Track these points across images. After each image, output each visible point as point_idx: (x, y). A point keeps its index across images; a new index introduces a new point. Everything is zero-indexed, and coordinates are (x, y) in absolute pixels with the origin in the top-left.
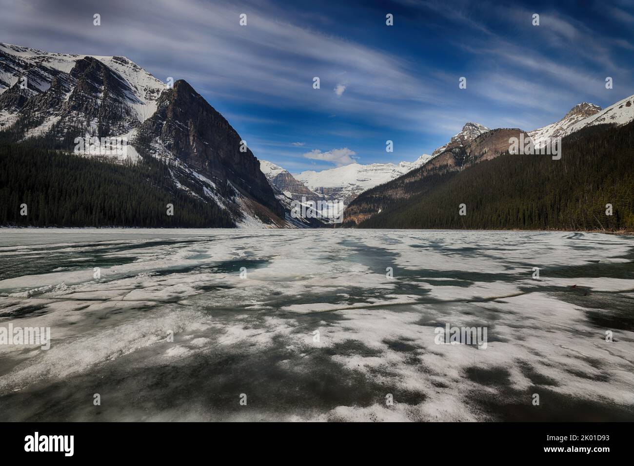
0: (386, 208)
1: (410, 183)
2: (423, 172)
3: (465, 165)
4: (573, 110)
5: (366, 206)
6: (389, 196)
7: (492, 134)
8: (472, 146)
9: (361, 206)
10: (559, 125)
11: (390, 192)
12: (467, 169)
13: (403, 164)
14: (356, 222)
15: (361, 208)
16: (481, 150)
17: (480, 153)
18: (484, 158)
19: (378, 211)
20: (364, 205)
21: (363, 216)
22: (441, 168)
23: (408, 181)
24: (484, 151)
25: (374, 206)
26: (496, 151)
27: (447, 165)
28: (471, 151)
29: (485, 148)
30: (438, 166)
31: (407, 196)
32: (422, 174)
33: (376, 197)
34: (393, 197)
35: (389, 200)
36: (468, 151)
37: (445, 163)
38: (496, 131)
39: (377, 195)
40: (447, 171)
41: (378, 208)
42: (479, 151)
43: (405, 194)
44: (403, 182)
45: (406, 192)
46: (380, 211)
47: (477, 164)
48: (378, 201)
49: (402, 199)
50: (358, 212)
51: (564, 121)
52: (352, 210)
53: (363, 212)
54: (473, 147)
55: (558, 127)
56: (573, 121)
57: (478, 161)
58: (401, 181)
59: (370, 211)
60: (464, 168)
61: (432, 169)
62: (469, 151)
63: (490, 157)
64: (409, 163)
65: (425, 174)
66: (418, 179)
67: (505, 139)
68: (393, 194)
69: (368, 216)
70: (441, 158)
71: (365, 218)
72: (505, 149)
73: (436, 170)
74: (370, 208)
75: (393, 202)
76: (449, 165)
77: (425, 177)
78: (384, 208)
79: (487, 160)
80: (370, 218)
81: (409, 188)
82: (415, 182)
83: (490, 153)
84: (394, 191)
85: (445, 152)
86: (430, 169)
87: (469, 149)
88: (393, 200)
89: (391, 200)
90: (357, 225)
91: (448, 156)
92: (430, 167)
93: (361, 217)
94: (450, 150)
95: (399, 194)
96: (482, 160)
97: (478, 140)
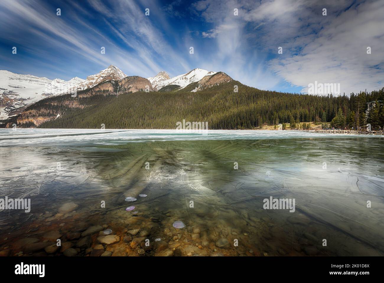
0: (65, 113)
1: (83, 98)
2: (92, 92)
3: (119, 92)
4: (160, 73)
5: (45, 111)
6: (66, 105)
7: (134, 78)
8: (122, 82)
9: (40, 111)
11: (67, 103)
12: (121, 95)
13: (58, 81)
14: (35, 123)
15: (41, 112)
16: (128, 85)
17: (127, 87)
18: (130, 91)
19: (56, 116)
20: (43, 110)
21: (43, 119)
22: (104, 91)
23: (81, 97)
24: (130, 86)
25: (53, 112)
26: (136, 88)
27: (108, 91)
28: (122, 85)
29: (130, 85)
30: (103, 90)
31: (82, 107)
33: (54, 105)
34: (70, 106)
35: (66, 108)
36: (120, 84)
37: (107, 89)
40: (109, 94)
41: (57, 113)
43: (80, 105)
44: (77, 97)
45: (81, 104)
46: (58, 115)
47: (127, 93)
48: (57, 109)
49: (78, 109)
50: (37, 115)
51: (156, 77)
52: (30, 113)
53: (43, 115)
54: (123, 82)
55: (154, 80)
56: (160, 79)
57: (127, 91)
59: (49, 115)
60: (119, 94)
61: (98, 91)
63: (134, 91)
64: (63, 81)
65: (94, 93)
66: (89, 96)
67: (141, 83)
68: (70, 104)
69: (47, 119)
70: (104, 85)
71: (45, 121)
72: (141, 88)
73: (101, 92)
74: (49, 113)
75: (70, 110)
76: (110, 90)
77: (93, 96)
78: (62, 114)
79: (132, 92)
80: (49, 120)
81: (82, 101)
82: (86, 98)
83: (133, 88)
84: (70, 102)
85: (107, 82)
86: (97, 91)
87: (120, 83)
88: (70, 108)
89: (68, 108)
90: (36, 126)
91: (109, 85)
92: (97, 90)
93: (40, 120)
94: (110, 82)
95: (75, 105)
96: (129, 91)
97: (126, 79)
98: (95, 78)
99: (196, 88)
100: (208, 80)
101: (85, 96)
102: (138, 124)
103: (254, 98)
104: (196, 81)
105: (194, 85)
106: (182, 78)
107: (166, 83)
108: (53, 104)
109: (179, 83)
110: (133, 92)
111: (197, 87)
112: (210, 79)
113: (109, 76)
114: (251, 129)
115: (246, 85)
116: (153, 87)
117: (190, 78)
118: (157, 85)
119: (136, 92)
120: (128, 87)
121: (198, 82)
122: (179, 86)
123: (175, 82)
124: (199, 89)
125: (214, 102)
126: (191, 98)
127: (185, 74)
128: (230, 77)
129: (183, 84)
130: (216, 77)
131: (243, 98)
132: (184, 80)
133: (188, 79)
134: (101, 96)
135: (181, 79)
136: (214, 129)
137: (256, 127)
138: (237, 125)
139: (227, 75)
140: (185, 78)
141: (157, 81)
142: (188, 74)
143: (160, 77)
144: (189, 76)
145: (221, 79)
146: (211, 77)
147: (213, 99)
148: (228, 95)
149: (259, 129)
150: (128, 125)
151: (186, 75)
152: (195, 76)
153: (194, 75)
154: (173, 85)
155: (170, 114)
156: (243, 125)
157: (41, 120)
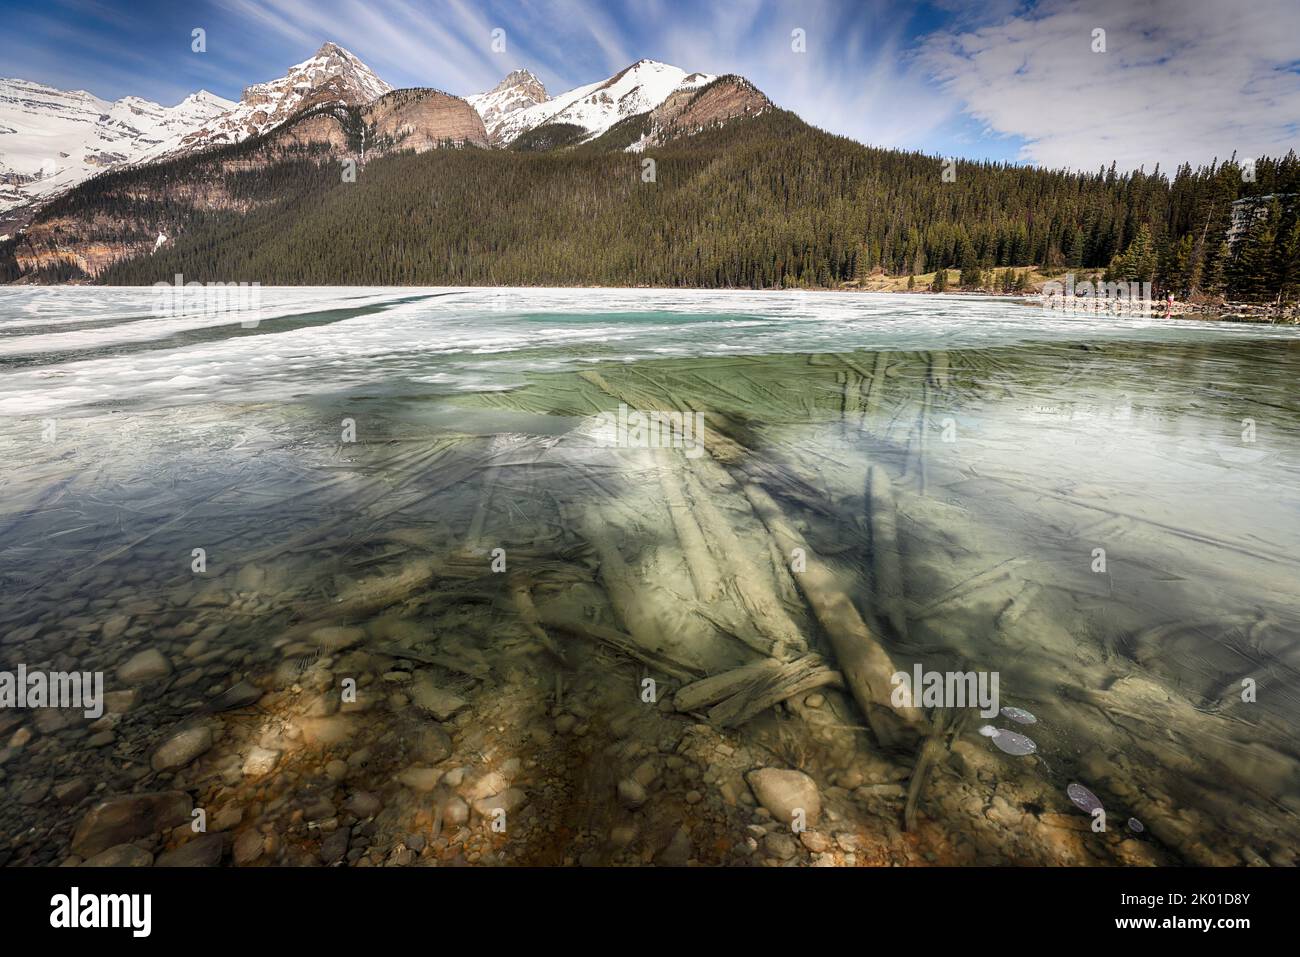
0: (182, 232)
1: (241, 173)
2: (270, 151)
3: (369, 152)
4: (510, 75)
5: (110, 223)
6: (183, 199)
7: (419, 97)
8: (375, 112)
9: (90, 221)
10: (490, 101)
11: (184, 191)
12: (374, 160)
14: (83, 264)
15: (95, 228)
16: (399, 125)
17: (396, 131)
18: (407, 145)
19: (154, 240)
20: (101, 221)
21: (108, 252)
22: (314, 148)
23: (233, 169)
25: (139, 224)
26: (429, 137)
27: (326, 146)
28: (375, 123)
29: (406, 121)
30: (307, 143)
31: (242, 207)
32: (269, 156)
33: (138, 198)
34: (197, 204)
35: (185, 212)
36: (368, 120)
37: (322, 138)
38: (427, 92)
39: (141, 195)
40: (332, 159)
41: (153, 228)
42: (394, 127)
43: (232, 199)
44: (219, 169)
45: (237, 195)
46: (162, 239)
47: (395, 155)
48: (151, 211)
49: (227, 215)
50: (85, 237)
51: (496, 94)
52: (58, 230)
53: (107, 238)
54: (379, 112)
55: (489, 104)
56: (512, 100)
57: (395, 149)
58: (211, 166)
59: (127, 237)
60: (368, 159)
61: (292, 148)
62: (370, 122)
63: (422, 147)
65: (277, 156)
66: (261, 167)
67: (444, 114)
68: (195, 198)
69: (123, 253)
70: (311, 124)
71: (117, 257)
72: (444, 135)
73: (302, 151)
74: (127, 229)
75: (198, 219)
76: (333, 144)
77: (276, 165)
78: (174, 233)
79: (413, 150)
80: (132, 257)
81: (240, 185)
82: (252, 173)
83: (418, 136)
84: (195, 189)
85: (320, 111)
86: (286, 145)
87: (369, 115)
88: (199, 212)
89: (193, 212)
90: (88, 277)
91: (329, 123)
92: (287, 141)
93: (100, 254)
94: (329, 110)
95: (213, 199)
96: (404, 147)
97: (389, 101)
98: (272, 95)
99: (643, 136)
100: (685, 107)
101: (246, 166)
102: (446, 270)
103: (844, 177)
104: (642, 110)
105: (634, 126)
106: (590, 98)
107: (535, 116)
108: (133, 196)
109: (580, 117)
110: (418, 152)
111: (647, 135)
112: (692, 101)
113: (325, 88)
114: (829, 287)
115: (819, 127)
116: (489, 133)
117: (621, 97)
118: (503, 124)
119: (428, 152)
120: (400, 132)
121: (648, 113)
122: (582, 129)
123: (568, 111)
124: (654, 139)
125: (706, 188)
126: (626, 176)
127: (603, 83)
128: (764, 97)
129: (597, 121)
130: (713, 95)
131: (809, 178)
132: (599, 103)
133: (612, 102)
134: (304, 166)
135: (587, 102)
136: (706, 287)
137: (845, 280)
138: (783, 275)
139: (754, 88)
140: (605, 99)
141: (502, 108)
142: (614, 81)
143: (510, 95)
144: (616, 92)
145: (734, 104)
146: (697, 96)
147: (703, 177)
148: (756, 162)
149: (856, 286)
150: (412, 271)
151: (607, 86)
152: (640, 92)
153: (636, 88)
154: (560, 125)
155: (552, 235)
156: (804, 273)
157: (102, 253)
